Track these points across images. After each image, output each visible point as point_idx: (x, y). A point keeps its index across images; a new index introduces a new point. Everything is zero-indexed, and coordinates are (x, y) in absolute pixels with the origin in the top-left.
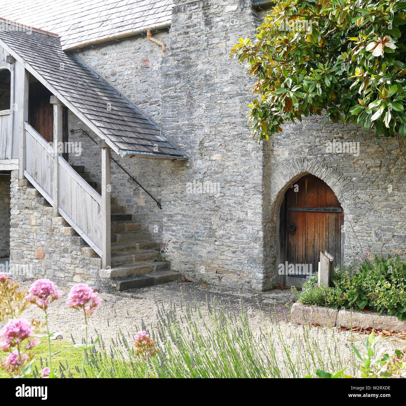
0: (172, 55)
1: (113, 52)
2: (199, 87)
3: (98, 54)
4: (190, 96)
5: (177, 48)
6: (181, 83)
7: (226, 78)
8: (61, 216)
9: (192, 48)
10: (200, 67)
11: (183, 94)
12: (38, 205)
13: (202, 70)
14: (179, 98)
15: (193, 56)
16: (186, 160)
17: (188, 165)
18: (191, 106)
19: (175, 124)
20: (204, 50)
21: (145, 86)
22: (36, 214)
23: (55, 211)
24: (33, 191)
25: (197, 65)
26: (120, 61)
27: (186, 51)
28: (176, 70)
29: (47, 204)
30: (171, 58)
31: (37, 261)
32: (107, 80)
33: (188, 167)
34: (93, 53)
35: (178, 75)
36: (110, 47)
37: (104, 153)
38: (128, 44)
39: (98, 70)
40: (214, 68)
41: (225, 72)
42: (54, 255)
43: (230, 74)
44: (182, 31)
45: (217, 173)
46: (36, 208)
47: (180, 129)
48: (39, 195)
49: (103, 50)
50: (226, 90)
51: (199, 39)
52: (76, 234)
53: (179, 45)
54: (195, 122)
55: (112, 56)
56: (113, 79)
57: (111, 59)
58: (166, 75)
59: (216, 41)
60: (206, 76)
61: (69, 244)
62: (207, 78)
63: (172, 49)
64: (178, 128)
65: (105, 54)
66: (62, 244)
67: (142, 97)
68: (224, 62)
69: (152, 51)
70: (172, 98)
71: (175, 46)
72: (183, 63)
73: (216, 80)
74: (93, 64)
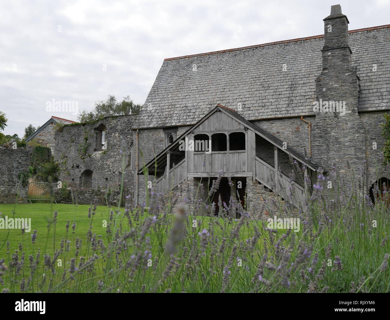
0: (317, 128)
1: (278, 124)
2: (333, 142)
3: (268, 123)
4: (328, 145)
5: (320, 125)
6: (322, 140)
7: (346, 139)
8: (279, 196)
9: (329, 126)
10: (333, 134)
11: (324, 145)
12: (264, 192)
13: (333, 135)
14: (322, 146)
15: (329, 129)
17: (327, 174)
18: (328, 150)
19: (319, 157)
20: (335, 127)
21: (298, 139)
23: (276, 195)
24: (262, 186)
25: (331, 133)
26: (282, 127)
27: (325, 127)
28: (320, 135)
29: (271, 191)
31: (265, 216)
32: (275, 135)
34: (265, 122)
35: (321, 137)
36: (276, 121)
37: (306, 171)
38: (287, 120)
39: (268, 130)
40: (340, 135)
41: (346, 137)
43: (349, 138)
44: (323, 118)
47: (323, 159)
48: (265, 187)
49: (272, 122)
50: (346, 144)
51: (332, 122)
53: (321, 124)
54: (331, 156)
55: (277, 124)
56: (278, 135)
57: (277, 126)
58: (314, 136)
59: (341, 124)
60: (336, 138)
62: (337, 139)
63: (317, 126)
64: (321, 158)
65: (272, 123)
67: (296, 144)
68: (345, 133)
69: (301, 125)
70: (318, 146)
71: (319, 124)
72: (324, 132)
73: (342, 140)
74: (265, 127)
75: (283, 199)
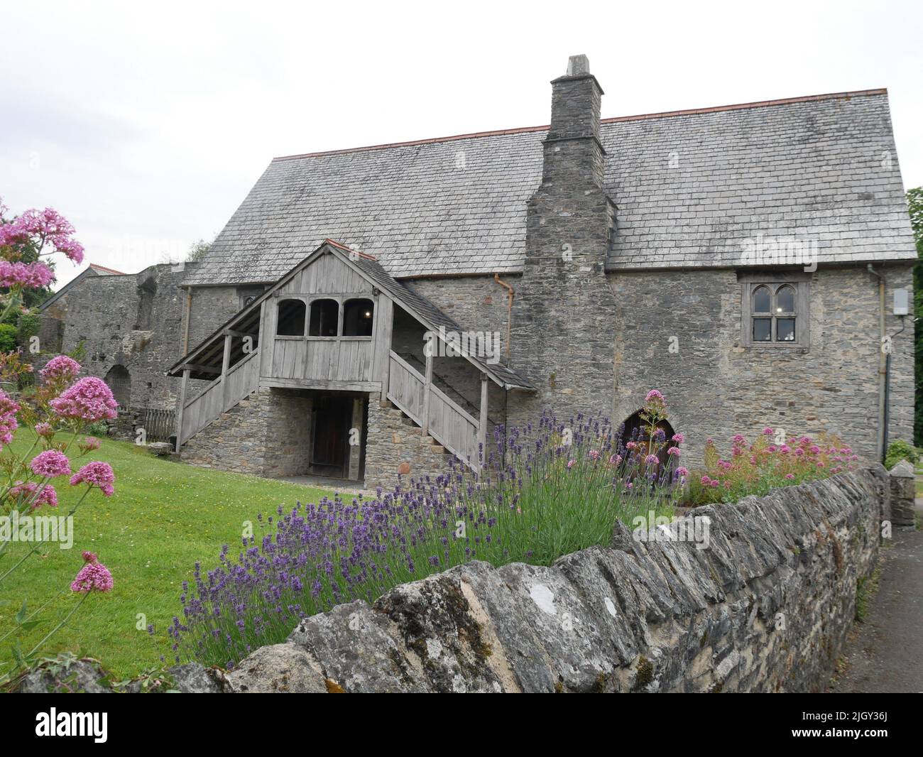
0: (524, 300)
1: (451, 287)
2: (551, 330)
3: (433, 286)
4: (541, 337)
5: (530, 294)
6: (532, 325)
7: (578, 325)
8: (429, 435)
9: (546, 297)
10: (553, 313)
11: (534, 334)
12: (403, 425)
13: (554, 316)
14: (530, 337)
15: (546, 303)
16: (535, 392)
17: (537, 396)
18: (541, 346)
19: (524, 359)
20: (558, 300)
22: (400, 432)
23: (424, 432)
24: (398, 412)
25: (549, 312)
26: (459, 295)
27: (539, 298)
28: (528, 313)
29: (415, 424)
30: (522, 302)
32: (442, 310)
33: (536, 398)
34: (427, 283)
35: (530, 318)
36: (447, 281)
37: (484, 386)
38: (468, 280)
39: (432, 300)
40: (567, 316)
41: (579, 321)
42: (422, 470)
43: (582, 323)
44: (535, 281)
45: (566, 405)
46: (401, 428)
47: (530, 364)
48: (404, 416)
49: (440, 283)
50: (578, 335)
51: (552, 289)
52: (446, 451)
53: (531, 292)
54: (546, 359)
55: (450, 289)
56: (449, 310)
57: (448, 292)
58: (517, 317)
59: (569, 293)
60: (559, 321)
61: (440, 461)
62: (560, 323)
63: (524, 294)
64: (528, 363)
65: (440, 287)
66: (432, 460)
68: (577, 312)
69: (495, 291)
70: (522, 336)
71: (527, 292)
72: (535, 308)
73: (569, 327)
74: (426, 294)
75: (436, 443)
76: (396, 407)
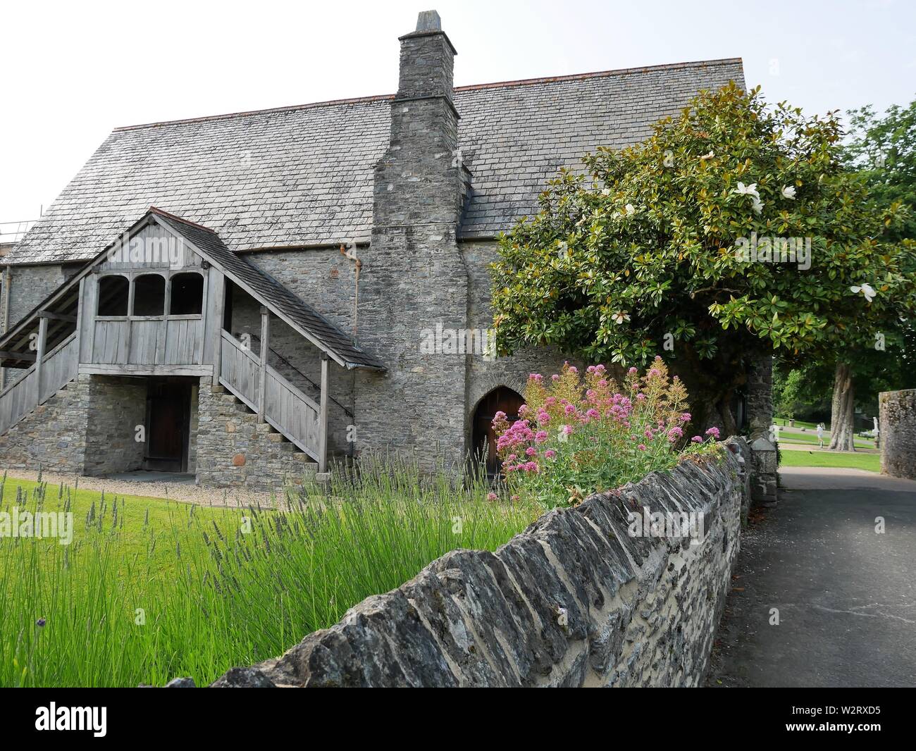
0: (371, 272)
1: (294, 260)
2: (400, 304)
3: (275, 259)
4: (390, 312)
5: (377, 266)
6: (379, 299)
7: (429, 299)
8: (267, 422)
9: (395, 268)
10: (402, 286)
11: (382, 309)
12: (236, 412)
13: (404, 289)
14: (378, 312)
15: (395, 275)
16: (385, 371)
17: (386, 376)
18: (391, 321)
19: (372, 336)
20: (407, 271)
21: (333, 297)
22: (234, 420)
23: (261, 418)
24: (231, 398)
25: (399, 284)
26: (303, 269)
27: (387, 270)
28: (375, 287)
29: (250, 411)
30: (370, 275)
31: (235, 468)
32: (286, 286)
33: (386, 378)
34: (269, 257)
35: (378, 292)
36: (291, 254)
37: (324, 364)
38: (313, 253)
39: (274, 275)
40: (417, 289)
41: (429, 293)
42: (259, 461)
43: (434, 296)
44: (383, 251)
45: (418, 384)
46: (235, 415)
47: (379, 341)
48: (238, 401)
49: (282, 256)
50: (429, 309)
51: (401, 260)
52: (285, 440)
53: (379, 264)
54: (395, 336)
55: (294, 262)
56: (293, 285)
57: (292, 266)
58: (364, 290)
59: (419, 264)
60: (408, 295)
61: (278, 450)
62: (410, 297)
63: (371, 266)
64: (376, 340)
65: (283, 260)
66: (270, 450)
67: (329, 307)
68: (427, 284)
69: (342, 264)
70: (370, 311)
71: (374, 264)
72: (383, 281)
73: (419, 300)
74: (268, 268)
75: (274, 430)
76: (228, 392)
